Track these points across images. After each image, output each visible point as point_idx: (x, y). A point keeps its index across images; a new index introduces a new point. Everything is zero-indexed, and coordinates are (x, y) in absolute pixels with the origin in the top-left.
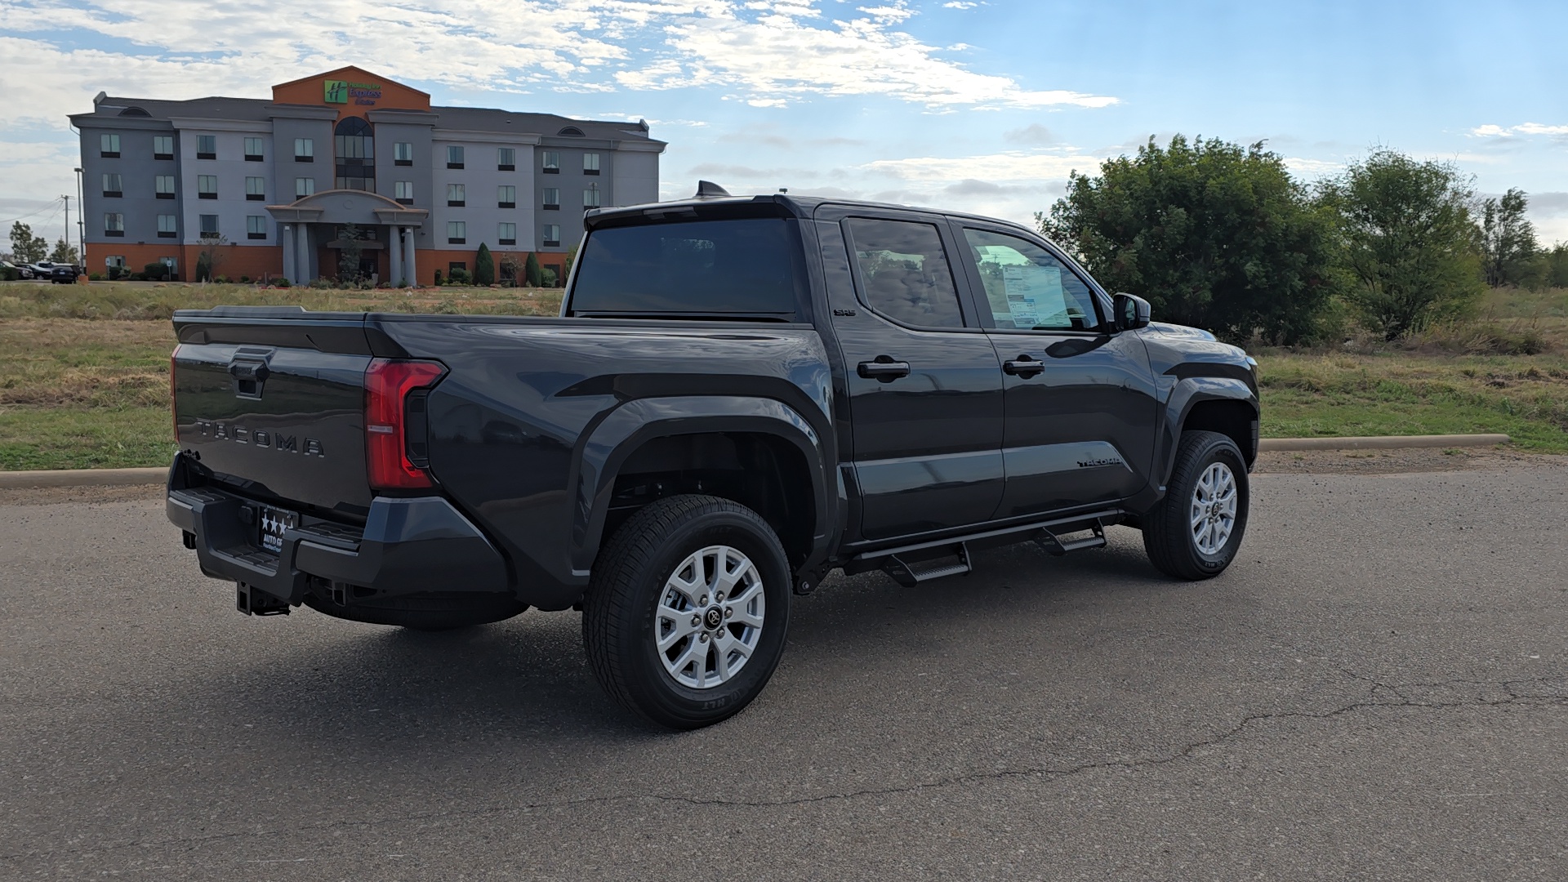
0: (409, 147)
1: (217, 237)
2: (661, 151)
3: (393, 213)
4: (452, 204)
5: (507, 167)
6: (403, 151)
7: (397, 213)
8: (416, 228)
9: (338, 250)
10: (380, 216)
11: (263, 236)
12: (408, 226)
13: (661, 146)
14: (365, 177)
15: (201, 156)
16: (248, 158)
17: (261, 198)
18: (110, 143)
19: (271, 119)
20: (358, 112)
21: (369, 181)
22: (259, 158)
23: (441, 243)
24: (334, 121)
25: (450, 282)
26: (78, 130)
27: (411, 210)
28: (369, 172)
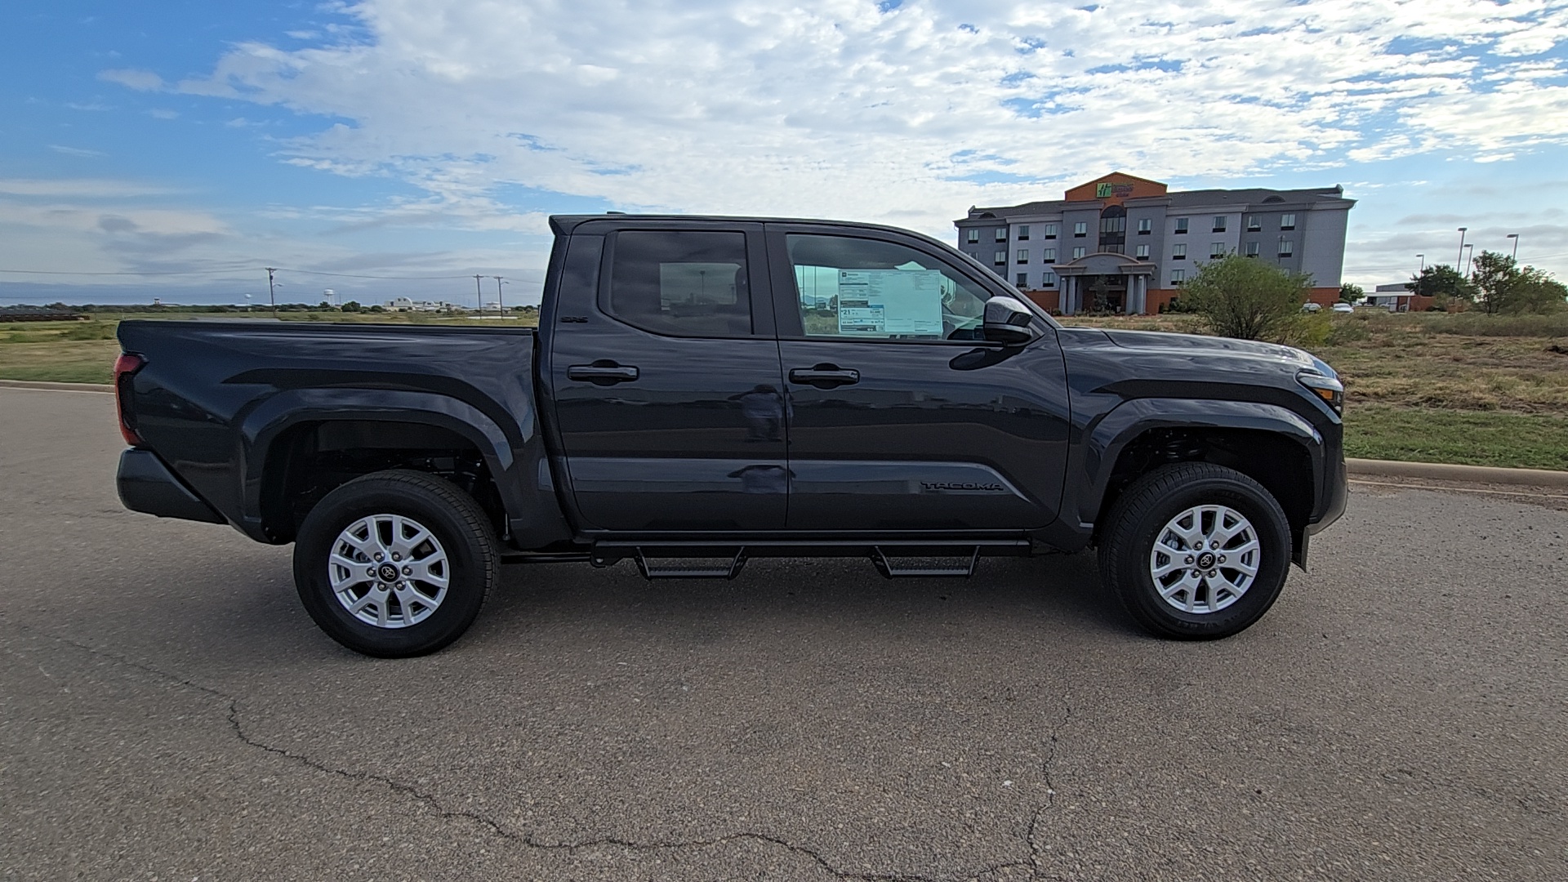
0: (1149, 222)
1: (1026, 286)
2: (1351, 207)
3: (1130, 266)
4: (1176, 258)
5: (1219, 230)
6: (1145, 225)
7: (1134, 266)
8: (1146, 276)
9: (1095, 291)
10: (1123, 269)
11: (1052, 285)
12: (1141, 275)
13: (1351, 203)
14: (1118, 244)
15: (1020, 238)
16: (1048, 237)
17: (1052, 261)
18: (973, 235)
19: (1062, 212)
20: (1117, 202)
21: (1121, 246)
22: (1053, 237)
23: (1165, 285)
24: (1101, 210)
25: (1170, 311)
26: (957, 229)
27: (1148, 263)
28: (1121, 240)
